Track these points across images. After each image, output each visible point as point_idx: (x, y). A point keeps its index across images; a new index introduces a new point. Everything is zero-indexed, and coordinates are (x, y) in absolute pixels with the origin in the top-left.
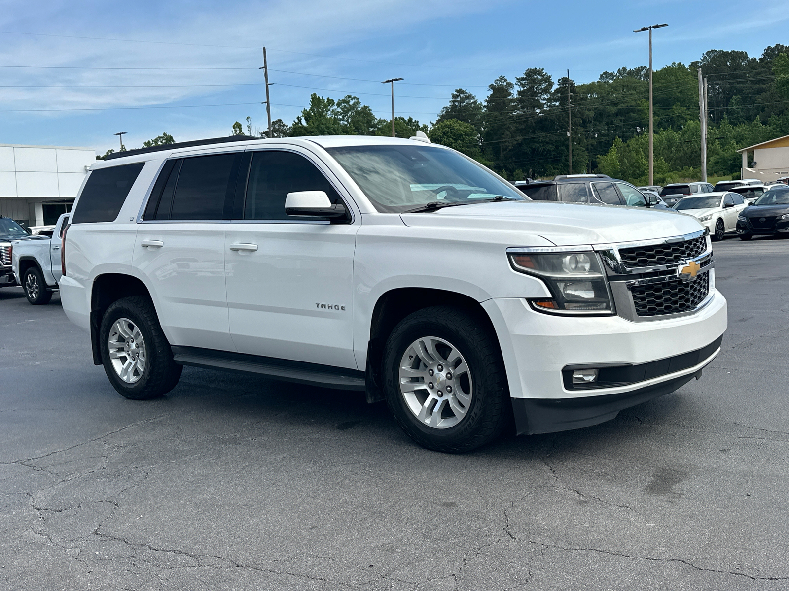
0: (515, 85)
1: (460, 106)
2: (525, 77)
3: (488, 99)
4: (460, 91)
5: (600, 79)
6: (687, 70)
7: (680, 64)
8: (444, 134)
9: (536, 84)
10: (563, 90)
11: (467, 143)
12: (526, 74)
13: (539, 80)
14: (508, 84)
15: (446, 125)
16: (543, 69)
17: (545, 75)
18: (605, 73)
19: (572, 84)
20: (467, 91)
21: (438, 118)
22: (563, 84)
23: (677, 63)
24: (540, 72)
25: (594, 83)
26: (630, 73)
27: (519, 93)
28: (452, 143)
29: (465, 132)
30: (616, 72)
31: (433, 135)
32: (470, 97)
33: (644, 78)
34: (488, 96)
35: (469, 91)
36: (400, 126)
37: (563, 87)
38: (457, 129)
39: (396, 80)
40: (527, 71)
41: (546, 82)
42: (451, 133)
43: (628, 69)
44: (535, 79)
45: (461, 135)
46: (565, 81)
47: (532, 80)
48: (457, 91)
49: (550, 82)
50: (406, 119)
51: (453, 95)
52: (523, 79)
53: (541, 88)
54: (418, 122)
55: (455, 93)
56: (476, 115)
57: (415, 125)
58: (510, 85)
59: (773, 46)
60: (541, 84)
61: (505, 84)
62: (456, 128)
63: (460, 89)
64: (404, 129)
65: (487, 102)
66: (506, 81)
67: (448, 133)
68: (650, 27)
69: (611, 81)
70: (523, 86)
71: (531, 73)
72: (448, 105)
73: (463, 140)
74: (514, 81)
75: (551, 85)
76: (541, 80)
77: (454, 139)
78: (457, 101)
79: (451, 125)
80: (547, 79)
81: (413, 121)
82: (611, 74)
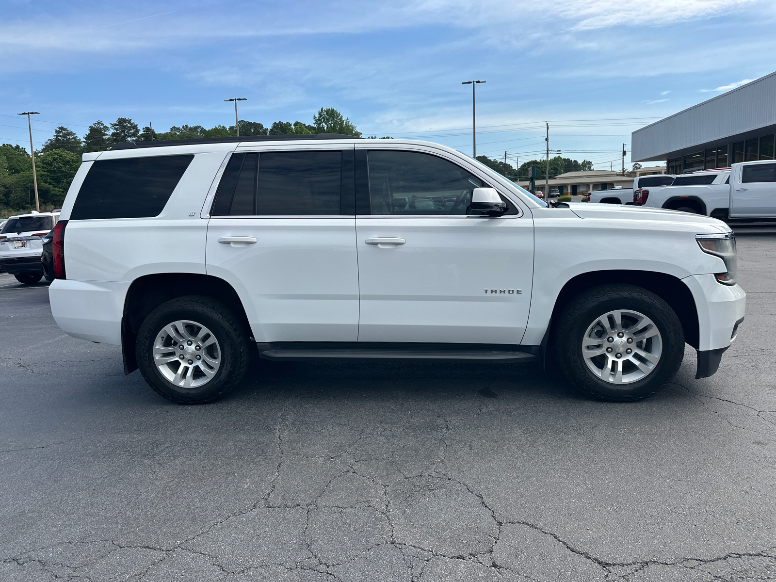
0: (110, 129)
1: (63, 140)
2: (117, 123)
3: (86, 136)
4: (62, 128)
5: (171, 131)
6: (228, 131)
7: (223, 127)
8: (54, 159)
9: (126, 129)
10: (147, 135)
11: (75, 168)
12: (118, 121)
13: (129, 127)
14: (104, 127)
15: (55, 153)
16: (131, 119)
17: (132, 124)
18: (174, 127)
19: (153, 132)
20: (67, 129)
21: (43, 147)
22: (147, 132)
23: (222, 126)
24: (129, 121)
25: (167, 133)
26: (191, 129)
27: (113, 134)
28: (61, 167)
29: (72, 160)
30: (181, 128)
31: (44, 160)
32: (71, 133)
33: (200, 133)
34: (86, 135)
35: (70, 129)
36: (9, 151)
37: (147, 134)
38: (65, 157)
39: (32, 113)
40: (119, 119)
41: (134, 129)
42: (60, 159)
43: (189, 127)
44: (126, 126)
45: (69, 161)
46: (147, 129)
47: (123, 126)
48: (59, 128)
49: (137, 129)
50: (14, 146)
51: (56, 131)
52: (116, 125)
53: (131, 133)
54: (25, 149)
55: (58, 129)
56: (76, 147)
57: (22, 151)
58: (106, 128)
59: (277, 122)
60: (130, 130)
61: (102, 127)
62: (64, 155)
63: (62, 127)
64: (13, 154)
65: (85, 138)
66: (102, 124)
67: (57, 159)
68: (235, 99)
69: (178, 134)
70: (117, 129)
71: (122, 122)
72: (53, 138)
73: (71, 165)
74: (109, 126)
75: (138, 131)
76: (130, 127)
77: (63, 164)
78: (60, 136)
79: (59, 153)
80: (135, 127)
81: (20, 148)
82: (178, 129)
